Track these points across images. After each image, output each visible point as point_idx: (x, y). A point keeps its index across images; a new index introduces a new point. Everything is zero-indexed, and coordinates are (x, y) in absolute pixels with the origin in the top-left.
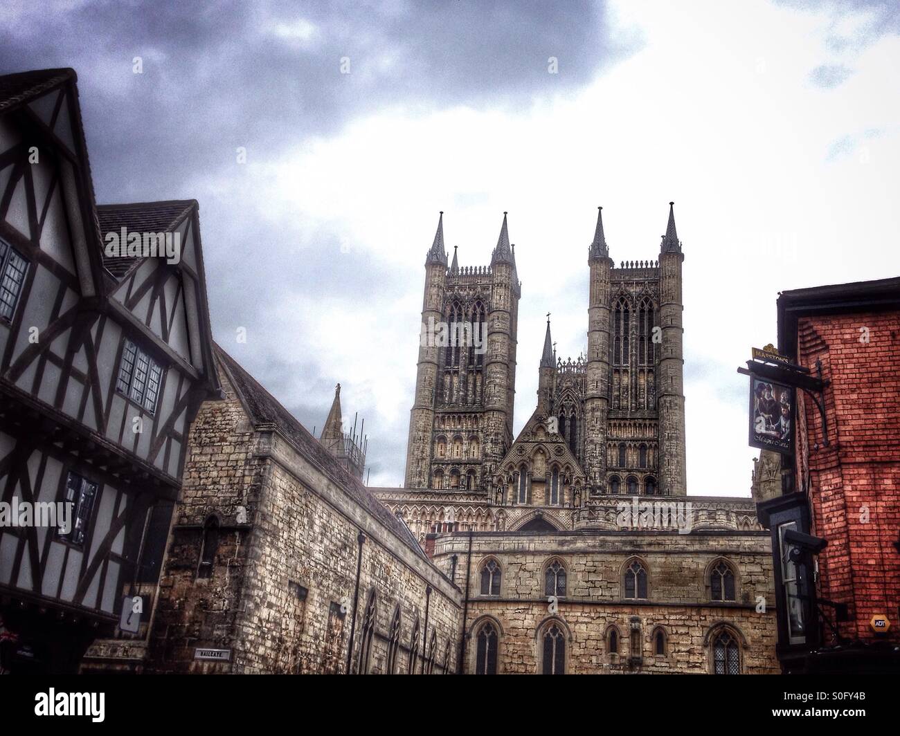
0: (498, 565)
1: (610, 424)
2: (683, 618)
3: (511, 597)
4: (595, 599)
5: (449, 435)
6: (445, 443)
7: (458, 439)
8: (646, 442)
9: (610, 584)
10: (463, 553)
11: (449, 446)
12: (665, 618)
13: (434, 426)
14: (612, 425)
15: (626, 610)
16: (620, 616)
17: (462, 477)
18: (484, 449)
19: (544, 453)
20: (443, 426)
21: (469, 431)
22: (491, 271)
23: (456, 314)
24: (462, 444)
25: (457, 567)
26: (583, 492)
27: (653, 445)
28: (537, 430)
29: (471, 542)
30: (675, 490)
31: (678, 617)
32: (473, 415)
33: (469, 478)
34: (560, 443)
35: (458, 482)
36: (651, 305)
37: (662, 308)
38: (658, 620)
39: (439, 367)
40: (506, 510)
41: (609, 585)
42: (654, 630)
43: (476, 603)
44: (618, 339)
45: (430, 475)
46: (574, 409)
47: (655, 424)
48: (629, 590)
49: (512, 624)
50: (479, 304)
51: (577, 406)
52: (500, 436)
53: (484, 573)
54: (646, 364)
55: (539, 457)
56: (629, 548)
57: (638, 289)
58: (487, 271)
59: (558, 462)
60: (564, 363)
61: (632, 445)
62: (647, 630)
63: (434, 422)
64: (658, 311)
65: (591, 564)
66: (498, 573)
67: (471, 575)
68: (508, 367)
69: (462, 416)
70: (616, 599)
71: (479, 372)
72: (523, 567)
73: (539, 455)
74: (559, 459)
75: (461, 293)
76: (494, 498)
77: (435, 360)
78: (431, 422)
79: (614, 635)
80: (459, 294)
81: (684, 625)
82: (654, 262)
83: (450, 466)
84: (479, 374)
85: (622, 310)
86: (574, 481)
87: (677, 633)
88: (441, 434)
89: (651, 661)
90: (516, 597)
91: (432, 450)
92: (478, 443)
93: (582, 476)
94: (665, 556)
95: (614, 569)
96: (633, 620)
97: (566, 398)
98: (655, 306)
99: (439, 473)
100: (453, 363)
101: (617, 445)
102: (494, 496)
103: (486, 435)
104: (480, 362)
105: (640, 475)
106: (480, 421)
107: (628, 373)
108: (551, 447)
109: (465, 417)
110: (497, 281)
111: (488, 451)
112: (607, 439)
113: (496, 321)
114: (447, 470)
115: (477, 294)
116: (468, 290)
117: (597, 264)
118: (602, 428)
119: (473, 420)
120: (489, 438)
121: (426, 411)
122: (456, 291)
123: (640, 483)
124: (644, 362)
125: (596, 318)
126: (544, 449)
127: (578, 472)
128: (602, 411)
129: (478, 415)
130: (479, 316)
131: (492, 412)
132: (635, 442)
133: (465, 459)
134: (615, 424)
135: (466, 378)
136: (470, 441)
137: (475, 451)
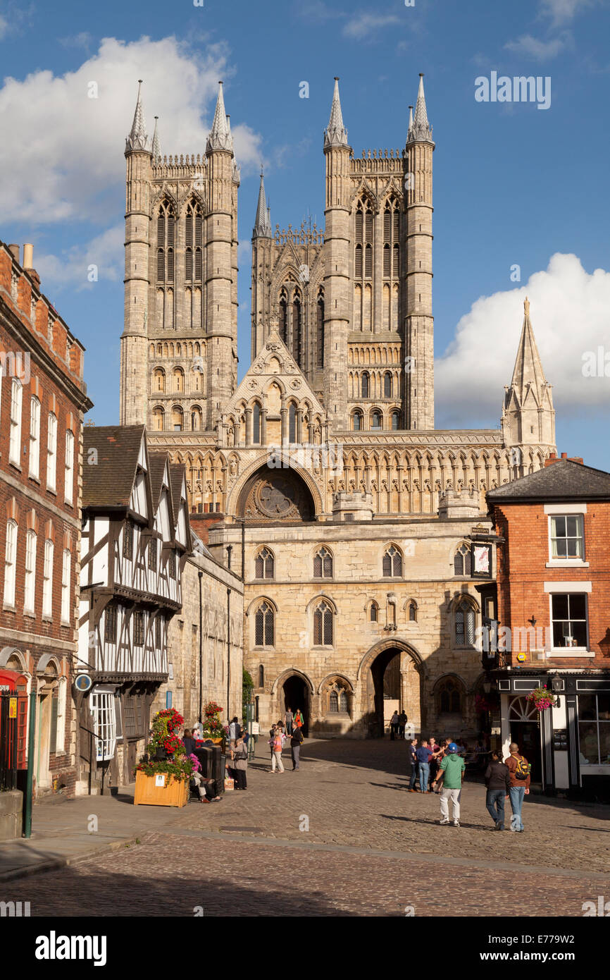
0: (271, 553)
1: (351, 349)
2: (431, 591)
3: (283, 580)
4: (357, 579)
5: (168, 367)
6: (164, 375)
7: (179, 369)
8: (391, 369)
9: (371, 565)
10: (237, 543)
11: (169, 378)
12: (416, 592)
13: (149, 355)
14: (354, 350)
15: (384, 586)
16: (378, 592)
17: (185, 415)
18: (209, 382)
19: (279, 387)
20: (159, 355)
21: (191, 361)
22: (206, 161)
23: (166, 217)
24: (183, 375)
25: (232, 556)
26: (324, 429)
27: (399, 373)
28: (270, 361)
29: (243, 533)
30: (421, 423)
31: (427, 590)
32: (194, 342)
33: (194, 415)
34: (296, 375)
35: (182, 420)
36: (397, 204)
37: (409, 211)
38: (411, 593)
39: (149, 283)
40: (239, 452)
41: (369, 567)
42: (407, 602)
43: (252, 586)
44: (359, 247)
45: (149, 413)
46: (297, 291)
47: (401, 348)
48: (387, 570)
49: (285, 602)
50: (194, 203)
51: (301, 287)
52: (226, 366)
53: (259, 560)
54: (391, 278)
55: (275, 392)
56: (386, 535)
57: (382, 184)
58: (201, 160)
59: (295, 397)
60: (283, 232)
61: (376, 373)
62: (401, 601)
63: (149, 351)
64: (405, 212)
65: (353, 549)
66: (271, 560)
67: (245, 562)
69: (182, 342)
70: (375, 579)
71: (199, 288)
72: (293, 554)
73: (274, 389)
74: (296, 393)
76: (225, 440)
78: (145, 352)
79: (373, 607)
80: (169, 191)
81: (432, 597)
83: (171, 402)
84: (198, 291)
85: (364, 211)
86: (314, 418)
87: (425, 603)
88: (157, 364)
89: (405, 626)
90: (288, 580)
91: (149, 383)
92: (202, 374)
93: (322, 411)
94: (417, 540)
95: (373, 553)
96: (388, 595)
97: (287, 278)
98: (401, 206)
99: (160, 409)
100: (166, 278)
101: (359, 373)
102: (225, 437)
103: (210, 366)
104: (199, 276)
105: (385, 408)
106: (203, 348)
107: (371, 287)
108: (286, 381)
109: (185, 343)
110: (215, 176)
111: (214, 384)
112: (349, 367)
113: (215, 227)
114: (168, 407)
115: (191, 191)
116: (179, 185)
117: (334, 155)
118: (342, 355)
119: (195, 348)
120: (214, 370)
121: (139, 339)
122: (164, 186)
123: (384, 415)
124: (389, 275)
125: (334, 223)
126: (279, 382)
127: (317, 408)
128: (342, 335)
129: (200, 341)
130: (194, 218)
131: (216, 338)
132: (379, 370)
133: (188, 393)
134: (357, 349)
135: (182, 295)
136: (192, 372)
137: (199, 383)
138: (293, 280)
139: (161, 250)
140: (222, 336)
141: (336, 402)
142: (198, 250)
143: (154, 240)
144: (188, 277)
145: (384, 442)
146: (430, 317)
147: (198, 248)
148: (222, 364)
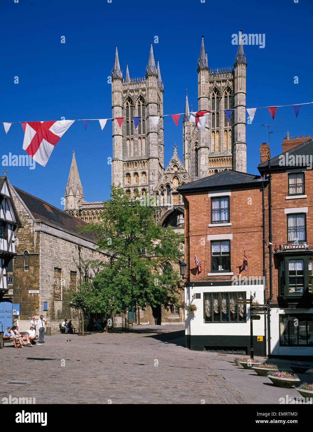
1: (210, 160)
5: (132, 173)
6: (130, 177)
7: (136, 174)
8: (227, 168)
11: (132, 178)
13: (123, 168)
17: (140, 193)
18: (149, 178)
20: (128, 168)
21: (141, 170)
23: (130, 107)
24: (138, 176)
27: (231, 169)
28: (174, 167)
32: (142, 161)
33: (143, 192)
34: (185, 173)
37: (236, 95)
39: (123, 137)
44: (214, 114)
50: (141, 99)
52: (156, 171)
55: (175, 181)
57: (223, 84)
63: (123, 166)
64: (234, 96)
68: (158, 134)
71: (144, 137)
73: (175, 179)
74: (185, 181)
75: (131, 94)
77: (121, 134)
80: (130, 95)
83: (133, 188)
84: (144, 139)
85: (216, 97)
88: (127, 172)
91: (124, 180)
92: (146, 175)
97: (198, 138)
98: (232, 94)
99: (128, 191)
100: (130, 134)
101: (213, 171)
103: (149, 171)
104: (144, 132)
106: (146, 164)
107: (219, 132)
108: (181, 175)
109: (138, 162)
110: (150, 86)
111: (151, 179)
112: (209, 168)
113: (150, 109)
115: (140, 94)
116: (135, 92)
117: (201, 72)
118: (206, 163)
119: (143, 164)
120: (151, 173)
121: (119, 161)
122: (128, 93)
124: (227, 126)
125: (202, 104)
126: (177, 176)
128: (206, 154)
129: (145, 161)
130: (141, 106)
131: (151, 159)
132: (222, 169)
133: (140, 184)
134: (212, 160)
135: (137, 141)
136: (142, 175)
137: (145, 179)
139: (128, 122)
140: (154, 158)
142: (144, 120)
143: (125, 117)
144: (140, 133)
146: (245, 144)
148: (154, 170)
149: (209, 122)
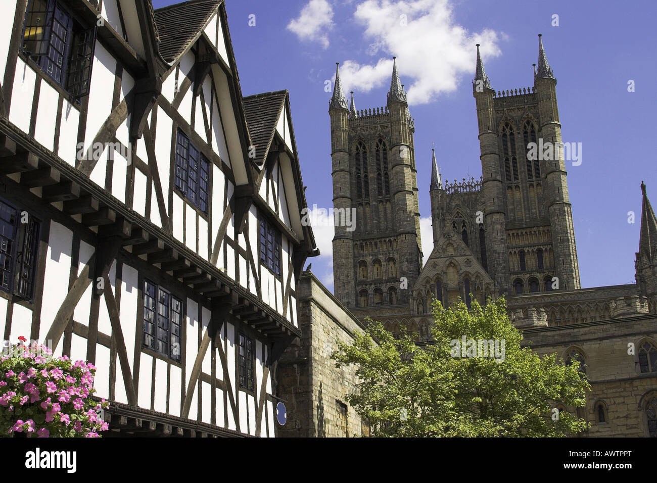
1: (509, 234)
2: (619, 390)
5: (369, 259)
6: (366, 266)
7: (377, 261)
8: (542, 247)
11: (370, 269)
12: (603, 393)
13: (354, 252)
14: (511, 235)
17: (384, 294)
18: (401, 268)
19: (455, 266)
20: (362, 252)
21: (386, 254)
22: (388, 111)
23: (361, 153)
24: (381, 265)
27: (548, 249)
28: (447, 247)
30: (571, 285)
31: (614, 390)
32: (388, 239)
33: (391, 294)
34: (467, 255)
35: (382, 299)
36: (532, 126)
37: (543, 128)
38: (598, 395)
39: (352, 200)
40: (427, 318)
42: (595, 404)
44: (507, 160)
45: (356, 296)
46: (464, 224)
47: (548, 230)
50: (380, 141)
51: (467, 221)
52: (413, 255)
54: (534, 179)
55: (451, 270)
56: (567, 340)
57: (520, 113)
58: (384, 111)
59: (468, 272)
60: (451, 184)
61: (530, 250)
63: (354, 249)
64: (540, 131)
69: (378, 241)
71: (388, 200)
73: (451, 268)
74: (468, 269)
75: (364, 133)
76: (416, 310)
77: (348, 195)
78: (352, 250)
80: (362, 134)
81: (620, 396)
82: (531, 88)
83: (373, 286)
84: (388, 203)
85: (508, 134)
86: (484, 287)
87: (615, 403)
88: (361, 259)
89: (596, 428)
91: (355, 273)
92: (395, 263)
93: (490, 282)
94: (599, 342)
97: (457, 215)
98: (536, 127)
99: (364, 293)
100: (364, 196)
101: (517, 252)
102: (415, 307)
103: (401, 256)
104: (388, 191)
105: (539, 276)
106: (394, 244)
107: (519, 188)
108: (460, 260)
109: (380, 241)
110: (395, 119)
111: (405, 270)
112: (508, 248)
113: (398, 155)
114: (371, 289)
115: (378, 132)
117: (482, 95)
118: (503, 239)
119: (389, 244)
120: (404, 259)
121: (346, 241)
122: (359, 132)
123: (540, 282)
125: (486, 144)
126: (455, 262)
127: (487, 279)
128: (501, 224)
129: (392, 239)
130: (381, 152)
131: (404, 236)
132: (532, 248)
133: (385, 278)
134: (513, 234)
135: (377, 207)
136: (387, 262)
137: (393, 270)
138: (461, 217)
139: (359, 177)
140: (408, 233)
141: (501, 275)
143: (354, 170)
144: (380, 193)
145: (543, 301)
146: (569, 204)
147: (386, 172)
148: (410, 254)
149: (501, 172)
